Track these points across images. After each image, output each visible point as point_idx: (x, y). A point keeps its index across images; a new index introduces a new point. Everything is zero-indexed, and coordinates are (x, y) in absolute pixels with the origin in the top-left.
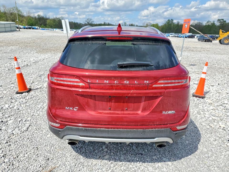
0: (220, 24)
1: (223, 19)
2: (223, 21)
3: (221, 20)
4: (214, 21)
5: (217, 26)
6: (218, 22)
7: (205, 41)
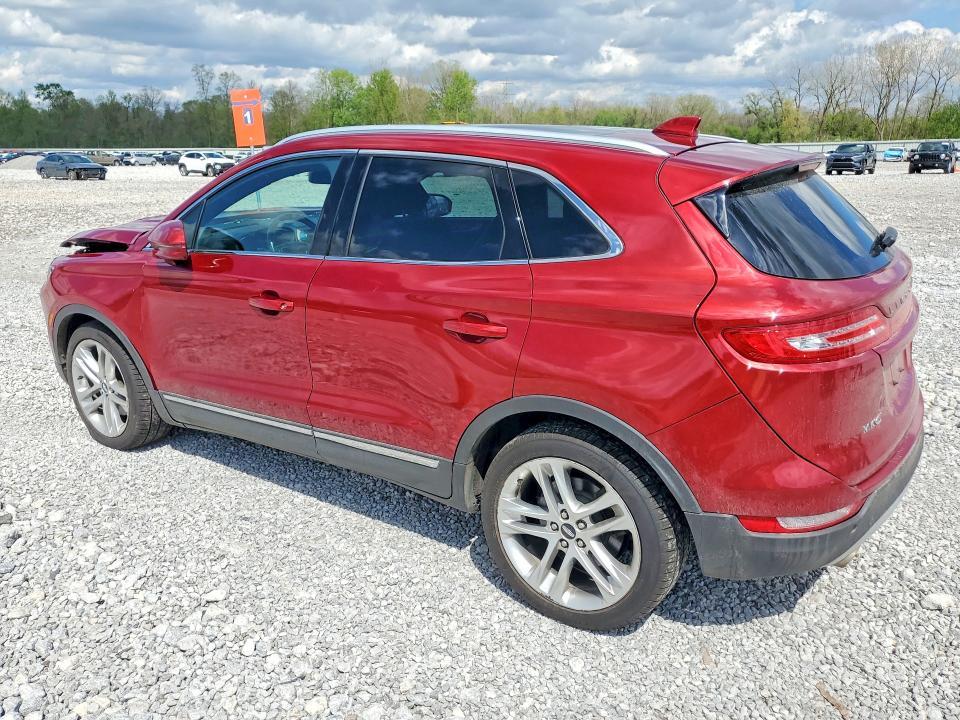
0: (53, 105)
1: (58, 85)
2: (62, 91)
3: (48, 87)
4: (22, 93)
5: (39, 111)
6: (42, 97)
7: (78, 177)
